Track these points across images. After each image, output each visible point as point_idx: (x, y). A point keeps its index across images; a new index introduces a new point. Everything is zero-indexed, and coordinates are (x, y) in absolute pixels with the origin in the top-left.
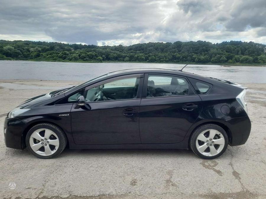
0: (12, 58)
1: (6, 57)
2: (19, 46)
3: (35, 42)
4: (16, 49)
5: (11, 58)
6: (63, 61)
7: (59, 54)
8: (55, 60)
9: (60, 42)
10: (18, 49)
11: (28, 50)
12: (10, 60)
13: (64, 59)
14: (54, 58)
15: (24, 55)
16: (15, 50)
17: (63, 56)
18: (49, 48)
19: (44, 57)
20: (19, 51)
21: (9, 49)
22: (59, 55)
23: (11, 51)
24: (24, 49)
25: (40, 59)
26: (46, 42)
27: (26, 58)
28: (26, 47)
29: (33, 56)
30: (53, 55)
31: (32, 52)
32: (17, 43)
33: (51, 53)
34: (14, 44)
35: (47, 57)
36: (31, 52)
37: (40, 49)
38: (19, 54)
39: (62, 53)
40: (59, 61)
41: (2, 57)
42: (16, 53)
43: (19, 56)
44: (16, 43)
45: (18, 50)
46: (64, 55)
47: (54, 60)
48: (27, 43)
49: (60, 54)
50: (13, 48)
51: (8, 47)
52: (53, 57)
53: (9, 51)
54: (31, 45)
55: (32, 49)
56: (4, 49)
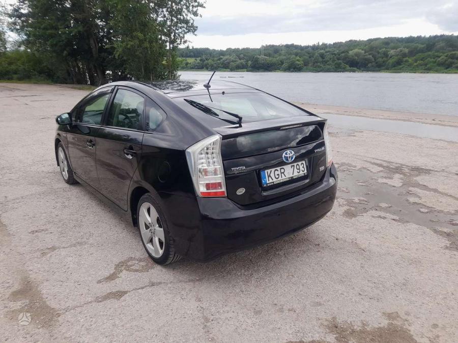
0: (357, 68)
1: (349, 68)
2: (372, 49)
3: (402, 38)
4: (367, 54)
5: (355, 69)
6: (446, 71)
7: (439, 57)
8: (428, 69)
9: (450, 34)
10: (370, 52)
11: (386, 55)
12: (354, 71)
13: (447, 68)
14: (428, 66)
15: (376, 63)
16: (365, 56)
17: (447, 62)
18: (424, 47)
19: (410, 65)
20: (371, 56)
21: (356, 55)
22: (440, 59)
23: (358, 57)
24: (378, 53)
25: (400, 69)
26: (423, 36)
27: (378, 67)
28: (384, 49)
29: (390, 64)
30: (426, 61)
31: (391, 57)
32: (372, 43)
33: (423, 58)
34: (366, 45)
35: (415, 64)
36: (388, 58)
37: (406, 50)
38: (369, 61)
39: (446, 56)
40: (437, 71)
41: (344, 68)
42: (366, 59)
43: (370, 65)
44: (370, 43)
45: (370, 54)
46: (450, 60)
47: (425, 69)
48: (388, 42)
49: (442, 57)
50: (363, 51)
51: (356, 50)
52: (426, 65)
53: (356, 58)
54: (392, 45)
55: (392, 51)
56: (349, 55)
